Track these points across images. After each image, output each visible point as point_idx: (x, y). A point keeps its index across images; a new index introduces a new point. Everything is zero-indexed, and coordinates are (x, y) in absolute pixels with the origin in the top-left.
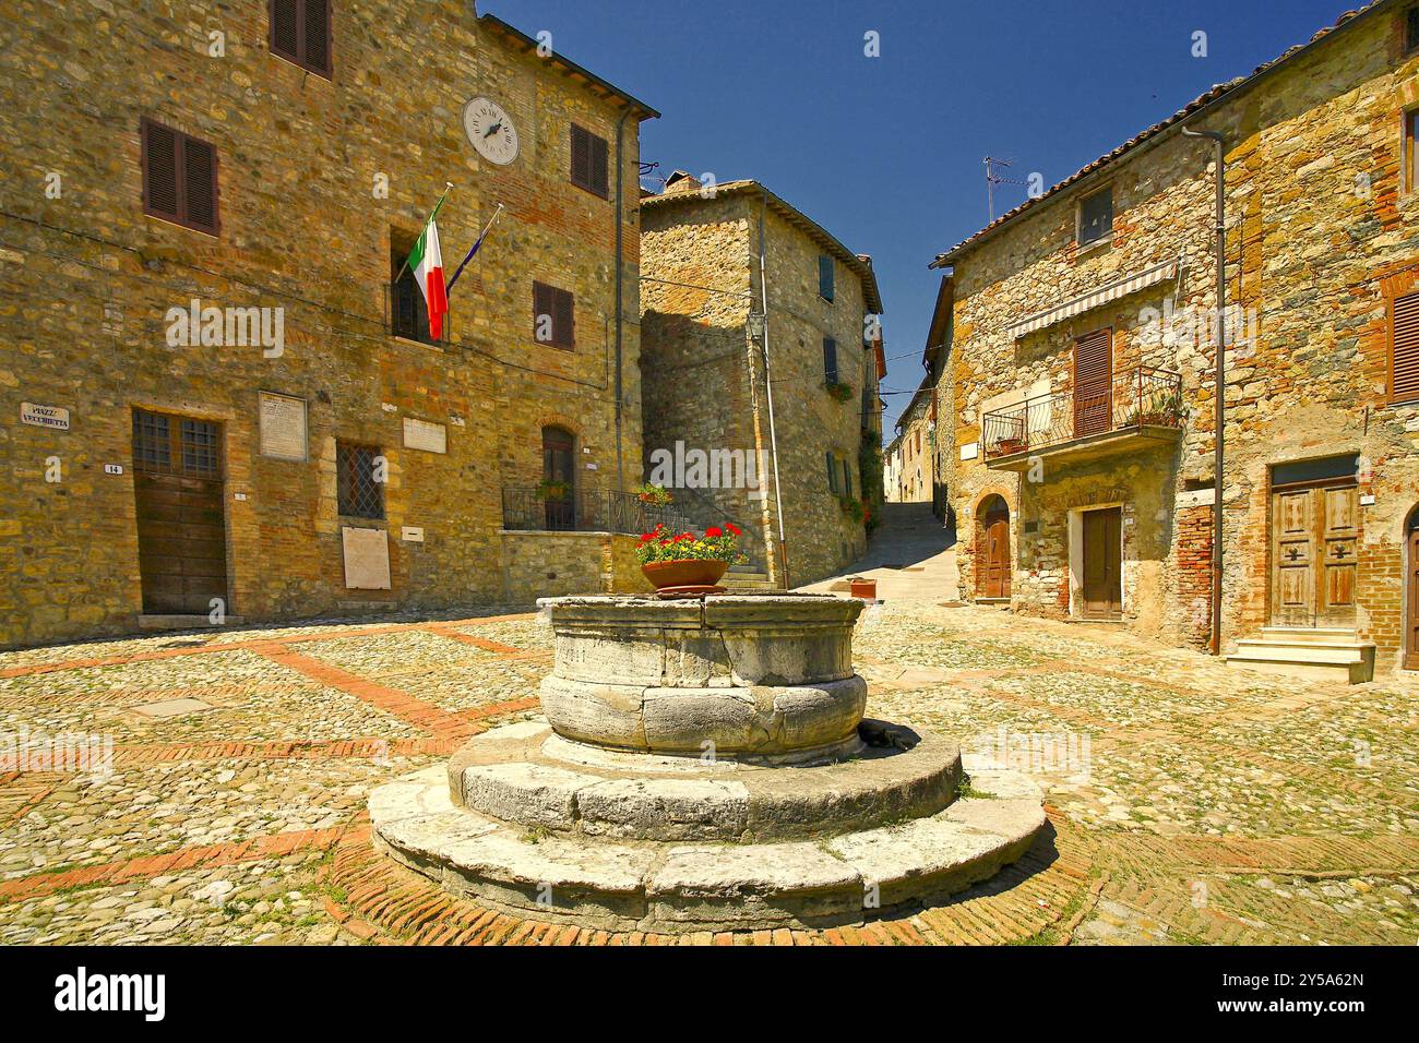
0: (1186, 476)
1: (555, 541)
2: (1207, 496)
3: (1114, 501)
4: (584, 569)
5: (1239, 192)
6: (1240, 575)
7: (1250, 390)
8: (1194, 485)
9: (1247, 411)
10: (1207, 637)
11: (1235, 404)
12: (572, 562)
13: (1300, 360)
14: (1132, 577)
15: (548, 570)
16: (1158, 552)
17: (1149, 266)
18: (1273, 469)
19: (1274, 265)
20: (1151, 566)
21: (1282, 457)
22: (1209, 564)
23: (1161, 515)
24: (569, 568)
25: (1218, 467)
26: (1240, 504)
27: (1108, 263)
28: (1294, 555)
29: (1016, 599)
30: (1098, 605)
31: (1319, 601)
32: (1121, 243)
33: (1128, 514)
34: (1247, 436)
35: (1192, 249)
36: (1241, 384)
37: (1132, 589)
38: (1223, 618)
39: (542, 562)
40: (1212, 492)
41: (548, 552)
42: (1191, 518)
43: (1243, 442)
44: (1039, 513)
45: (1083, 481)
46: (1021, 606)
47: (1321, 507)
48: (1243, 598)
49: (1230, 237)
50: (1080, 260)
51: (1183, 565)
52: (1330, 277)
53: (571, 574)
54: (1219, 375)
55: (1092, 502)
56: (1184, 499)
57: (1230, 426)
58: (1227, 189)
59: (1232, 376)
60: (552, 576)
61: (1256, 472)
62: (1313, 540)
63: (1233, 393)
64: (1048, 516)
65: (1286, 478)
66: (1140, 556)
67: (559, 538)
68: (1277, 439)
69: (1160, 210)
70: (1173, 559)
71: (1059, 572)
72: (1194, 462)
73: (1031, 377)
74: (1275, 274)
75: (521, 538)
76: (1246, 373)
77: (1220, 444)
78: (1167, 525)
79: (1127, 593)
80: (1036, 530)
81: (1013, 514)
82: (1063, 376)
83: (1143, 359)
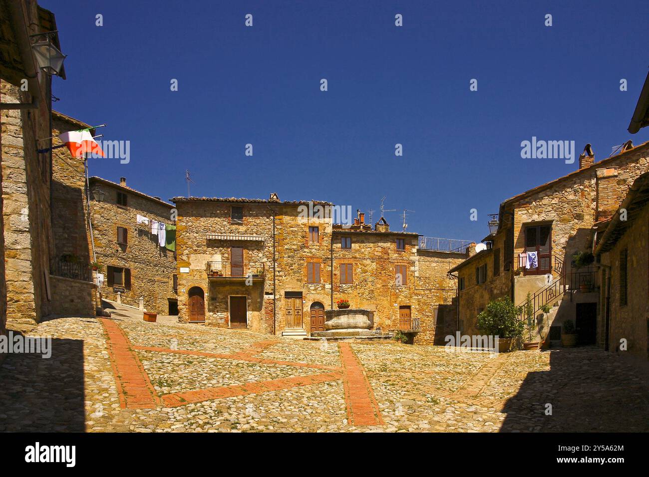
0: (265, 291)
1: (73, 284)
2: (272, 297)
3: (245, 294)
5: (277, 227)
6: (280, 316)
7: (281, 273)
8: (267, 293)
9: (280, 278)
10: (272, 331)
11: (278, 276)
14: (250, 316)
16: (259, 309)
17: (255, 235)
18: (286, 293)
19: (286, 247)
20: (256, 313)
21: (288, 290)
22: (273, 313)
23: (259, 300)
25: (274, 290)
26: (279, 300)
27: (242, 229)
28: (289, 312)
29: (207, 321)
31: (295, 322)
32: (246, 225)
33: (249, 299)
34: (280, 284)
35: (266, 235)
36: (279, 272)
37: (250, 319)
38: (276, 326)
40: (273, 296)
41: (70, 289)
42: (268, 302)
43: (279, 285)
44: (217, 295)
45: (235, 288)
46: (210, 324)
47: (294, 302)
48: (280, 322)
49: (276, 236)
50: (232, 224)
51: (266, 313)
52: (297, 254)
54: (274, 268)
55: (237, 294)
56: (266, 297)
57: (276, 281)
58: (276, 225)
59: (277, 269)
61: (283, 293)
62: (293, 309)
63: (277, 273)
64: (220, 296)
65: (289, 295)
66: (253, 310)
67: (75, 282)
68: (287, 286)
69: (258, 221)
70: (263, 311)
71: (225, 313)
72: (268, 287)
73: (213, 252)
74: (286, 249)
76: (280, 269)
77: (274, 284)
78: (261, 303)
79: (249, 320)
80: (216, 300)
81: (206, 294)
82: (226, 255)
83: (253, 258)
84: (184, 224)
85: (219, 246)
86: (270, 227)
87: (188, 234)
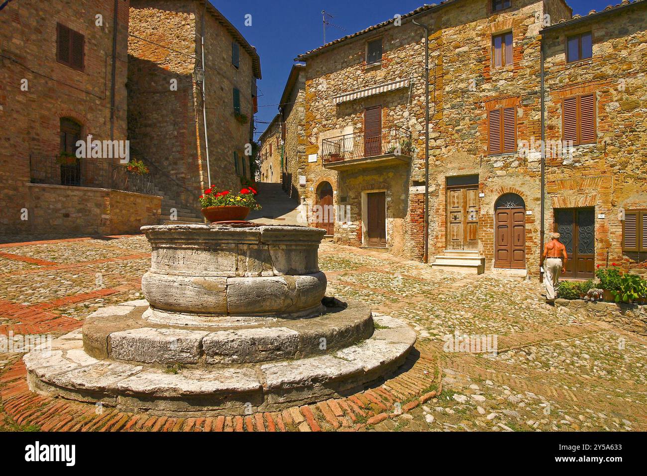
0: (413, 179)
1: (69, 192)
2: (422, 189)
3: (383, 188)
4: (90, 211)
5: (434, 54)
6: (436, 227)
7: (439, 142)
8: (417, 183)
9: (438, 152)
10: (422, 255)
11: (433, 148)
12: (81, 206)
13: (458, 131)
14: (390, 226)
15: (63, 211)
16: (401, 214)
17: (398, 79)
19: (447, 89)
20: (399, 221)
21: (451, 174)
22: (423, 220)
23: (403, 197)
24: (79, 211)
25: (426, 175)
26: (435, 194)
27: (380, 74)
28: (455, 218)
29: (336, 236)
30: (375, 240)
31: (465, 238)
32: (386, 66)
33: (389, 196)
34: (438, 163)
35: (415, 75)
36: (435, 139)
37: (391, 232)
38: (429, 246)
39: (59, 206)
40: (424, 187)
41: (65, 199)
42: (416, 199)
43: (436, 166)
44: (348, 192)
45: (368, 178)
46: (339, 239)
47: (465, 197)
48: (437, 237)
49: (431, 73)
50: (368, 71)
51: (413, 221)
52: (468, 98)
53: (80, 215)
54: (427, 134)
55: (373, 189)
56: (413, 190)
57: (431, 158)
58: (430, 52)
59: (432, 135)
60: (67, 215)
61: (441, 179)
62: (462, 211)
63: (432, 143)
64: (352, 194)
65: (453, 183)
66: (394, 216)
67: (72, 190)
68: (449, 166)
69: (403, 55)
70: (408, 218)
71: (357, 223)
72: (417, 173)
73: (344, 124)
74: (448, 92)
75: (44, 189)
76: (437, 135)
77: (427, 165)
78: (405, 202)
79: (388, 234)
80: (346, 201)
81: (335, 192)
82: (359, 125)
83: (395, 122)
84: (313, 90)
85: (351, 112)
86: (420, 59)
87: (317, 104)
